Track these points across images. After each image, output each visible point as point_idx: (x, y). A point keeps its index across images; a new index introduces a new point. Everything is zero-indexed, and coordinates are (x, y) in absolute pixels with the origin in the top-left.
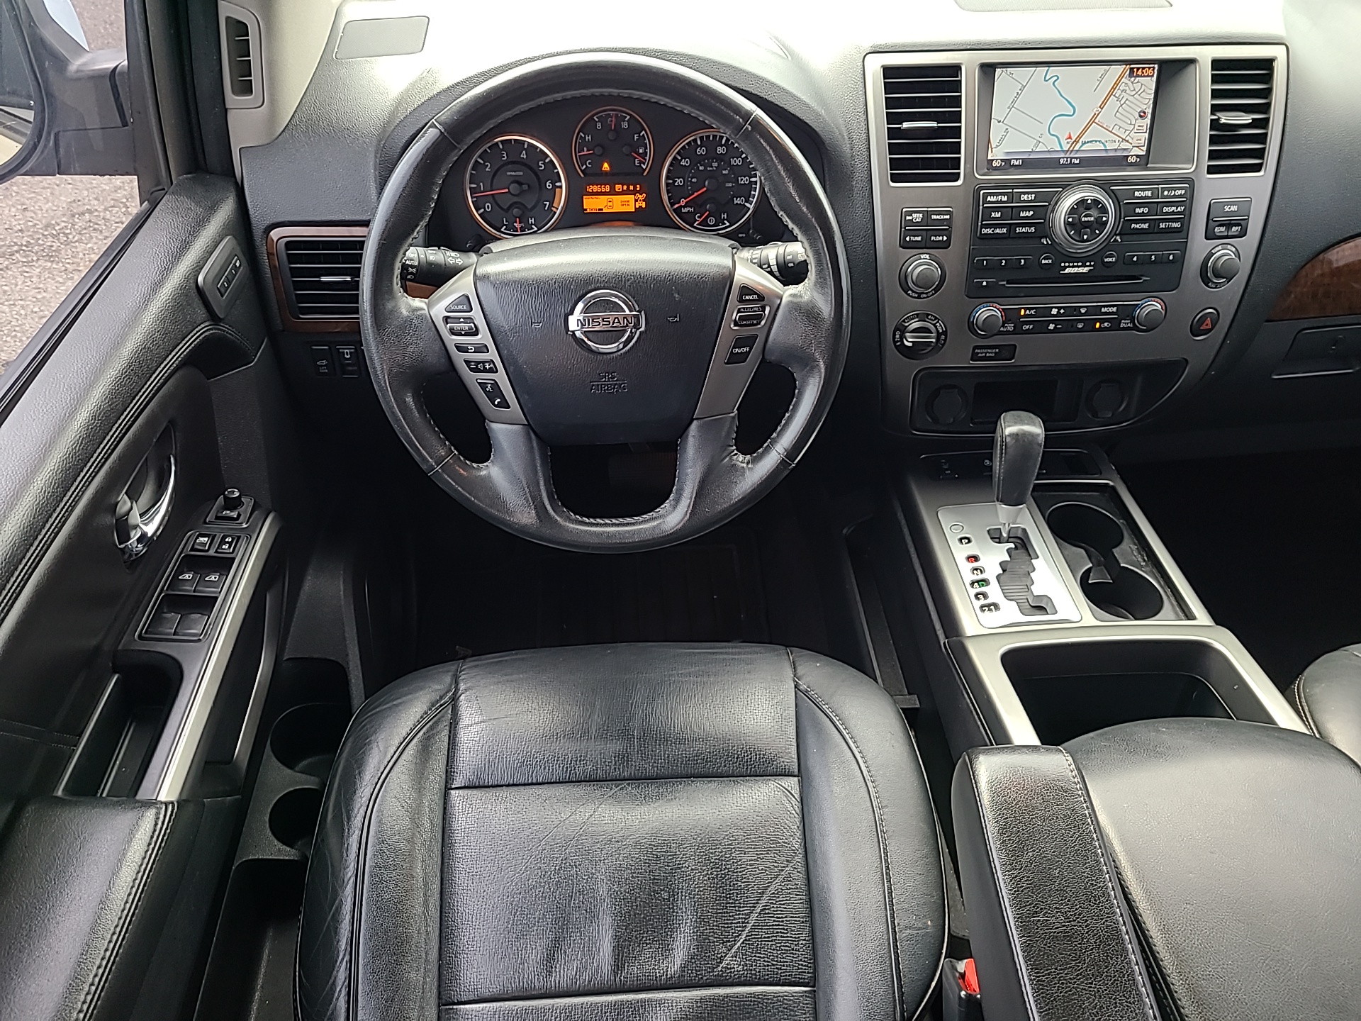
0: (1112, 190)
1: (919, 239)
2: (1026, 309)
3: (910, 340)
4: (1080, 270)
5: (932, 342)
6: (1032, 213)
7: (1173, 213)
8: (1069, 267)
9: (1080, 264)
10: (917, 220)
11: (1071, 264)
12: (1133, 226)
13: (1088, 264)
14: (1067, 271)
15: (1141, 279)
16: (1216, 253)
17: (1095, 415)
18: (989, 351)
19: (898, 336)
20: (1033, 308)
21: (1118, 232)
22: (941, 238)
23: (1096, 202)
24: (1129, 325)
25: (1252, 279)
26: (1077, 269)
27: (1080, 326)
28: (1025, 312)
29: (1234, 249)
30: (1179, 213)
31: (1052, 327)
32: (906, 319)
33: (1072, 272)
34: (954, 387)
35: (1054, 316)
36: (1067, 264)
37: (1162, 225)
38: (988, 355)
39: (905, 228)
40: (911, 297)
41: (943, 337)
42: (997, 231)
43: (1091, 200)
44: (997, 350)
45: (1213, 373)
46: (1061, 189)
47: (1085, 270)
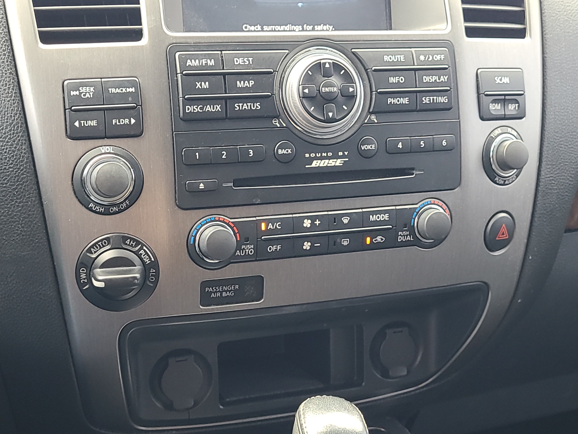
0: (353, 53)
1: (94, 123)
2: (268, 222)
3: (100, 278)
4: (332, 163)
5: (135, 278)
6: (252, 83)
7: (435, 83)
8: (316, 158)
9: (330, 154)
10: (88, 95)
11: (318, 155)
12: (390, 100)
13: (341, 154)
14: (315, 164)
15: (413, 174)
16: (497, 137)
17: (385, 374)
18: (225, 288)
19: (83, 276)
20: (277, 220)
21: (371, 110)
22: (127, 121)
23: (337, 67)
24: (409, 238)
25: (543, 173)
26: (327, 161)
27: (345, 243)
28: (267, 226)
29: (515, 134)
30: (442, 84)
31: (307, 246)
32: (92, 247)
33: (321, 165)
34: (188, 352)
35: (307, 229)
36: (313, 155)
37: (426, 100)
38: (224, 294)
39: (70, 109)
40: (95, 212)
41: (153, 270)
42: (208, 108)
43: (329, 63)
44: (237, 287)
45: (519, 301)
46: (287, 51)
47: (338, 162)
